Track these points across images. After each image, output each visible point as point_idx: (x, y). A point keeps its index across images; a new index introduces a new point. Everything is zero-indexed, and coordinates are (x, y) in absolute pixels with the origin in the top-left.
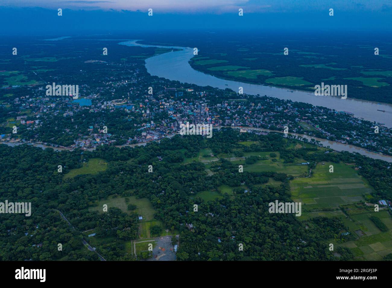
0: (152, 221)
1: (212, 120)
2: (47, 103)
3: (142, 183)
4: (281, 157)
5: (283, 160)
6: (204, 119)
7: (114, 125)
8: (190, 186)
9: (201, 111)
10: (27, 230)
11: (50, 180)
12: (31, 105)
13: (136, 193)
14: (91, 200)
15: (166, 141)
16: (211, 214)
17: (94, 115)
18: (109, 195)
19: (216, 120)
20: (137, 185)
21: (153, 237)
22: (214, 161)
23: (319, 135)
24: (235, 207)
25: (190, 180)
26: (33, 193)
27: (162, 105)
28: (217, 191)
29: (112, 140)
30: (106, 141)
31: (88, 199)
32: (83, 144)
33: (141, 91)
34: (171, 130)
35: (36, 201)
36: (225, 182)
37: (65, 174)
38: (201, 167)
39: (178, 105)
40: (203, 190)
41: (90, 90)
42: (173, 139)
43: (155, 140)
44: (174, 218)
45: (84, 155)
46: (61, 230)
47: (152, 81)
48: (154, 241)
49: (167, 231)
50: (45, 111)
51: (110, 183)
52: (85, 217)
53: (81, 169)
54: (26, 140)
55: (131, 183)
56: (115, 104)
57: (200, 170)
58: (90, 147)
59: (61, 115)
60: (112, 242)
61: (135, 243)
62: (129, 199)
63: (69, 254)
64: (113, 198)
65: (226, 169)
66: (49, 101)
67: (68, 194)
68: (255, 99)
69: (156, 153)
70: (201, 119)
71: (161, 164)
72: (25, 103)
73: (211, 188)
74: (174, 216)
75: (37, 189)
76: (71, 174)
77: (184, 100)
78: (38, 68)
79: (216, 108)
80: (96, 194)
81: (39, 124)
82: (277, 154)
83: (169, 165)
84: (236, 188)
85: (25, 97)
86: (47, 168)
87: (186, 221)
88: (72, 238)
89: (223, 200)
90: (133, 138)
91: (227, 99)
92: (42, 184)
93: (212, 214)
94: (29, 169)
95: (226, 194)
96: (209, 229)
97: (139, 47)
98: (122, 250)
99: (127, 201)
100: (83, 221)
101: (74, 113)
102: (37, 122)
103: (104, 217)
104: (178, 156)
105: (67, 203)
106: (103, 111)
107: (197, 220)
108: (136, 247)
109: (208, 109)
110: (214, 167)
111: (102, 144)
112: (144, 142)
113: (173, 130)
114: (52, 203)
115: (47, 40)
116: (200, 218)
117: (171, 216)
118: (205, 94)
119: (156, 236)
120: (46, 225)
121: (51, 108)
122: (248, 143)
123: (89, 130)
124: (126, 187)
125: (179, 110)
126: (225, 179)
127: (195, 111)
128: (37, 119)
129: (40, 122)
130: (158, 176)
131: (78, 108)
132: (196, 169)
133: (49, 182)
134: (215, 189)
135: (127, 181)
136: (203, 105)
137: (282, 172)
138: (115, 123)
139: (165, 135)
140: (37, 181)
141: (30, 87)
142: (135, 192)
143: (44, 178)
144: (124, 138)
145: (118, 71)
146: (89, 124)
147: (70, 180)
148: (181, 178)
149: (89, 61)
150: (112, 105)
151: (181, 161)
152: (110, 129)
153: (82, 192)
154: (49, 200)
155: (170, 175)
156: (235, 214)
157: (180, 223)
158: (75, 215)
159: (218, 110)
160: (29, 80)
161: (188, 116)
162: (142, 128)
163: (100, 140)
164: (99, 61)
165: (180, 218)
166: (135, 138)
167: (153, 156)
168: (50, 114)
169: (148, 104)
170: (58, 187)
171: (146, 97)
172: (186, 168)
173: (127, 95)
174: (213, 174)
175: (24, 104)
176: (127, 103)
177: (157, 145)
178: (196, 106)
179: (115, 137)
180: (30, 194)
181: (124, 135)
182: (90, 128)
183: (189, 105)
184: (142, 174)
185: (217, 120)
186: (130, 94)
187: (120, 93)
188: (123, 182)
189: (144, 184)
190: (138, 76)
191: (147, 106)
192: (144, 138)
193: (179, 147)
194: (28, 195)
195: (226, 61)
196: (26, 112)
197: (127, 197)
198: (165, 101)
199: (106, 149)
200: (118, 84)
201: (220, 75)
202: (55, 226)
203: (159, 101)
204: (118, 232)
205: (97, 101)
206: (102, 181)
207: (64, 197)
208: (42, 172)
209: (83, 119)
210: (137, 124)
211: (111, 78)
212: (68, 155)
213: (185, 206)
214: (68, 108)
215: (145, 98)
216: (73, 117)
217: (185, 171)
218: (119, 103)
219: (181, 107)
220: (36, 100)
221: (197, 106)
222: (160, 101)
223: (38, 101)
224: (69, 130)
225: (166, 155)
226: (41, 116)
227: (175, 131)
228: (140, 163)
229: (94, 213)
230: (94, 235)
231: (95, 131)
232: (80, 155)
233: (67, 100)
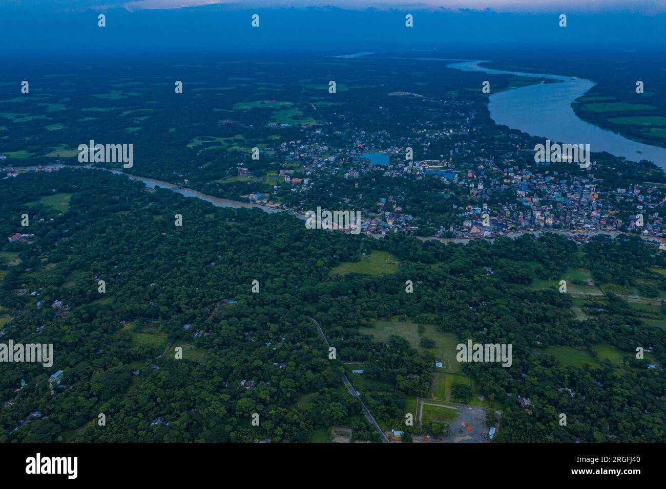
0: (458, 375)
1: (601, 218)
2: (324, 154)
3: (451, 307)
6: (586, 214)
7: (418, 202)
8: (537, 331)
9: (581, 197)
10: (269, 339)
11: (311, 272)
12: (302, 155)
13: (438, 322)
14: (364, 316)
15: (504, 242)
16: (570, 391)
17: (391, 182)
18: (394, 314)
19: (609, 218)
20: (442, 309)
21: (454, 402)
22: (593, 294)
24: (623, 390)
25: (539, 320)
26: (285, 286)
27: (508, 177)
28: (589, 351)
29: (412, 226)
30: (403, 226)
31: (362, 314)
33: (473, 149)
34: (517, 225)
35: (288, 300)
36: (610, 338)
37: (333, 267)
38: (564, 300)
39: (538, 181)
40: (562, 344)
41: (389, 140)
42: (518, 242)
43: (486, 237)
44: (497, 380)
45: (366, 242)
46: (315, 351)
47: (496, 134)
48: (454, 410)
49: (482, 399)
50: (319, 166)
51: (398, 296)
52: (352, 340)
53: (358, 263)
54: (287, 206)
55: (433, 302)
56: (427, 167)
57: (560, 306)
58: (376, 231)
59: (341, 176)
60: (387, 391)
61: (423, 403)
62: (424, 329)
63: (321, 390)
64: (400, 320)
65: (616, 315)
66: (327, 152)
67: (333, 299)
69: (483, 259)
70: (580, 213)
71: (489, 281)
72: (294, 151)
73: (578, 344)
74: (497, 376)
75: (292, 282)
76: (342, 269)
77: (551, 174)
78: (320, 100)
79: (613, 197)
80: (374, 309)
81: (308, 185)
83: (504, 285)
85: (296, 142)
86: (309, 253)
87: (519, 391)
88: (329, 368)
89: (600, 372)
90: (447, 228)
91: (641, 180)
92: (299, 277)
93: (572, 392)
94: (285, 250)
95: (607, 362)
97: (483, 73)
98: (400, 408)
99: (421, 331)
100: (348, 345)
101: (361, 174)
102: (306, 181)
103: (380, 349)
104: (523, 272)
105: (329, 313)
106: (405, 177)
107: (541, 395)
108: (423, 410)
109: (596, 196)
110: (591, 306)
111: (396, 231)
112: (466, 238)
113: (520, 224)
114: (309, 308)
115: (338, 57)
116: (546, 393)
117: (493, 374)
118: (595, 166)
119: (460, 401)
120: (296, 338)
121: (328, 162)
123: (379, 204)
124: (423, 307)
125: (539, 190)
126: (610, 332)
127: (569, 195)
128: (306, 177)
129: (310, 182)
130: (481, 301)
131: (367, 166)
132: (553, 303)
133: (309, 274)
134: (585, 347)
135: (426, 298)
136: (587, 186)
138: (421, 199)
139: (504, 232)
140: (293, 270)
141: (305, 127)
142: (436, 320)
143: (304, 267)
144: (431, 226)
145: (440, 112)
146: (380, 195)
147: (338, 278)
148: (521, 312)
149: (396, 94)
150: (421, 169)
151: (527, 282)
152: (412, 208)
153: (354, 300)
154: (306, 303)
155: (502, 303)
156: (620, 404)
157: (507, 391)
158: (337, 334)
159: (618, 200)
160: (304, 117)
161: (555, 204)
162: (466, 214)
163: (394, 223)
164: (412, 94)
165: (509, 383)
166: (452, 229)
167: (477, 264)
168: (326, 171)
169: (483, 173)
170: (320, 285)
171: (482, 160)
172: (534, 297)
173: (449, 154)
174: (586, 319)
175: (293, 153)
176: (447, 168)
177: (488, 246)
178: (572, 186)
179: (418, 222)
180: (281, 287)
181: (433, 221)
182: (380, 202)
183: (560, 184)
184: (453, 292)
185: (613, 218)
186: (454, 152)
187: (438, 150)
188: (419, 298)
189: (454, 309)
190: (473, 123)
191: (481, 177)
192: (466, 231)
193: (527, 256)
194: (279, 288)
196: (294, 165)
197: (422, 325)
198: (515, 172)
199: (401, 239)
200: (436, 134)
202: (308, 343)
203: (503, 169)
204: (399, 378)
205: (399, 159)
206: (386, 290)
207: (326, 302)
208: (302, 257)
209: (372, 185)
210: (459, 205)
211: (427, 122)
212: (343, 239)
213: (521, 364)
214: (353, 165)
215: (479, 162)
216: (357, 180)
217: (531, 301)
218: (434, 167)
219: (543, 185)
220: (310, 149)
221: (575, 188)
222: (505, 170)
223: (312, 150)
224: (349, 200)
225: (501, 268)
226: (312, 173)
227: (525, 228)
228: (453, 272)
229: (367, 338)
230: (360, 371)
231: (388, 207)
232: (359, 242)
233: (354, 152)
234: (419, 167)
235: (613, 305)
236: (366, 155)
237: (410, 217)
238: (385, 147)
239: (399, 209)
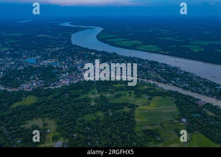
0: (55, 132)
2: (10, 61)
3: (53, 110)
4: (135, 94)
5: (135, 96)
7: (45, 75)
8: (80, 112)
13: (49, 116)
14: (22, 121)
15: (72, 85)
17: (36, 69)
18: (34, 117)
20: (50, 111)
21: (53, 142)
22: (97, 96)
23: (159, 81)
24: (101, 124)
25: (81, 108)
27: (76, 62)
28: (94, 114)
29: (42, 84)
30: (39, 85)
32: (26, 87)
33: (65, 54)
34: (77, 78)
36: (100, 109)
37: (11, 105)
38: (88, 100)
40: (87, 114)
41: (36, 53)
42: (77, 83)
43: (67, 84)
44: (66, 131)
45: (25, 93)
47: (73, 48)
49: (62, 138)
50: (8, 66)
51: (35, 110)
52: (17, 131)
53: (21, 101)
55: (47, 110)
56: (49, 62)
57: (87, 102)
58: (29, 88)
59: (17, 69)
64: (36, 119)
65: (102, 101)
67: (10, 117)
68: (128, 59)
69: (65, 92)
71: (66, 98)
73: (91, 113)
76: (15, 105)
77: (88, 60)
80: (26, 117)
82: (133, 92)
83: (71, 99)
84: (105, 112)
86: (1, 102)
87: (73, 132)
88: (7, 144)
89: (96, 120)
90: (54, 83)
91: (113, 59)
93: (89, 128)
95: (99, 117)
96: (84, 137)
97: (70, 27)
99: (43, 120)
101: (24, 67)
103: (28, 131)
104: (77, 93)
105: (8, 123)
106: (41, 67)
107: (79, 132)
110: (96, 100)
111: (36, 87)
112: (60, 85)
116: (80, 131)
117: (65, 129)
118: (101, 56)
119: (55, 141)
122: (118, 86)
124: (44, 112)
126: (100, 107)
129: (3, 73)
131: (27, 64)
132: (85, 101)
135: (45, 109)
137: (133, 103)
139: (73, 81)
144: (49, 83)
145: (55, 41)
146: (31, 75)
147: (13, 109)
148: (75, 107)
149: (40, 36)
151: (78, 96)
152: (43, 77)
153: (19, 116)
155: (69, 106)
157: (70, 133)
158: (11, 130)
162: (61, 77)
163: (36, 84)
164: (45, 35)
165: (70, 131)
166: (56, 83)
167: (63, 93)
168: (10, 68)
169: (67, 62)
172: (79, 101)
173: (57, 56)
174: (94, 104)
176: (56, 61)
177: (67, 87)
179: (44, 82)
181: (50, 81)
182: (31, 77)
184: (54, 105)
186: (59, 56)
187: (53, 55)
188: (43, 109)
190: (66, 44)
192: (61, 83)
193: (79, 88)
195: (117, 36)
198: (77, 60)
199: (38, 89)
200: (53, 50)
201: (112, 44)
205: (39, 60)
206: (31, 109)
207: (7, 119)
209: (29, 71)
210: (58, 74)
211: (50, 46)
212: (15, 93)
213: (74, 124)
214: (22, 65)
215: (66, 58)
216: (22, 70)
218: (51, 61)
222: (75, 60)
223: (5, 60)
224: (19, 78)
225: (70, 93)
227: (79, 79)
228: (55, 98)
229: (23, 128)
230: (20, 141)
231: (34, 79)
232: (22, 93)
233: (22, 59)
234: (46, 62)
235: (103, 99)
236: (27, 60)
237: (42, 81)
238: (34, 57)
239: (38, 79)
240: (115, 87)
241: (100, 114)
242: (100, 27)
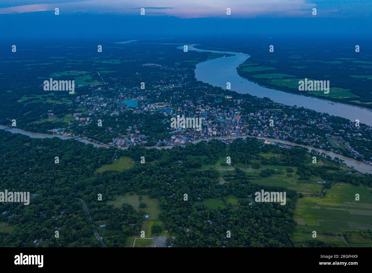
0: (156, 221)
1: (240, 129)
2: (101, 102)
3: (157, 184)
4: (298, 173)
5: (298, 177)
6: (233, 128)
7: (150, 127)
8: (199, 192)
9: (233, 119)
10: (54, 214)
11: (83, 172)
12: (87, 104)
13: (150, 193)
14: (110, 194)
15: (190, 146)
16: (210, 221)
17: (136, 116)
18: (127, 192)
19: (244, 129)
20: (152, 186)
21: (152, 235)
22: (230, 170)
23: (347, 154)
24: (234, 218)
25: (201, 186)
26: (67, 182)
27: (199, 110)
28: (222, 200)
29: (144, 141)
30: (139, 142)
31: (108, 193)
32: (119, 143)
33: (183, 96)
34: (199, 136)
35: (67, 191)
36: (233, 192)
37: (97, 168)
38: (214, 175)
39: (212, 112)
40: (210, 197)
41: (139, 92)
42: (198, 145)
43: (182, 144)
44: (174, 221)
45: (117, 152)
46: (79, 218)
47: (196, 86)
48: (152, 240)
49: (166, 232)
50: (97, 109)
51: (130, 181)
52: (101, 209)
53: (112, 165)
54: (75, 135)
55: (148, 183)
56: (157, 107)
57: (213, 178)
58: (124, 146)
59: (109, 115)
60: (117, 234)
61: (136, 238)
62: (142, 198)
63: (80, 239)
64: (130, 194)
65: (237, 180)
66: (103, 101)
67: (93, 187)
68: (290, 110)
69: (178, 156)
70: (230, 127)
71: (178, 168)
72: (84, 101)
73: (218, 196)
74: (175, 219)
75: (71, 180)
76: (102, 169)
77: (220, 107)
78: (103, 70)
79: (247, 117)
80: (116, 190)
81: (89, 121)
82: (295, 169)
83: (186, 170)
84: (240, 199)
85: (85, 96)
86: (84, 162)
87: (185, 225)
88: (86, 226)
89: (225, 210)
90: (162, 141)
91: (262, 108)
92: (76, 176)
93: (211, 222)
94: (70, 161)
95: (230, 205)
96: (202, 236)
97: (195, 52)
98: (122, 243)
99: (140, 199)
100: (98, 212)
101: (120, 113)
102: (88, 119)
103: (116, 212)
104: (196, 162)
105: (90, 195)
106: (145, 113)
107: (194, 226)
108: (136, 242)
109: (240, 118)
110: (227, 176)
111: (135, 144)
112: (172, 145)
113: (201, 136)
114: (80, 193)
115: (117, 43)
116: (197, 224)
117: (173, 218)
118: (242, 102)
119: (155, 235)
120: (69, 212)
121: (103, 107)
122: (268, 156)
123: (127, 130)
124: (143, 186)
125: (213, 116)
126: (233, 189)
127: (227, 118)
128: (88, 116)
129: (90, 119)
130: (174, 179)
131: (124, 108)
132: (209, 176)
133: (82, 174)
134: (221, 198)
135: (145, 181)
136: (236, 113)
137: (293, 189)
138: (151, 125)
139: (191, 140)
140: (73, 173)
141: (92, 86)
142: (149, 192)
143: (79, 170)
144: (154, 140)
145: (169, 75)
146: (129, 125)
147: (98, 174)
148: (192, 183)
149: (146, 65)
150: (154, 108)
151: (198, 167)
152: (145, 130)
153: (106, 186)
154: (79, 190)
155: (183, 180)
156: (231, 225)
157: (179, 226)
158: (94, 206)
159: (250, 119)
160: (93, 80)
161: (219, 123)
162: (173, 132)
163: (134, 140)
164: (155, 65)
165: (180, 221)
166: (164, 141)
167: (175, 159)
168: (100, 113)
169: (186, 109)
170: (87, 180)
171: (186, 101)
172: (200, 175)
173: (170, 98)
174: (224, 183)
175: (83, 103)
176: (168, 107)
177: (181, 149)
178: (229, 113)
179: (148, 138)
180: (65, 183)
181: (155, 137)
182: (128, 129)
183: (223, 113)
184: (159, 176)
185: (246, 129)
186: (173, 98)
187: (164, 97)
188: (141, 181)
189: (159, 185)
190: (186, 80)
191: (184, 111)
192: (172, 142)
193: (200, 153)
194: (63, 184)
195: (274, 69)
196: (83, 109)
197: (141, 196)
198: (202, 107)
199: (137, 149)
200: (165, 87)
201: (263, 83)
202: (76, 214)
203: (196, 106)
204: (123, 226)
205: (143, 103)
206: (124, 178)
207: (89, 189)
208: (79, 164)
209: (126, 119)
211: (161, 81)
212: (104, 151)
213: (188, 211)
214: (117, 108)
215: (185, 103)
216: (117, 117)
217: (199, 177)
218: (161, 106)
219: (215, 113)
220: (93, 99)
221: (230, 114)
222: (197, 106)
223: (94, 100)
224: (111, 129)
225: (186, 160)
226: (92, 114)
227: (202, 138)
228: (161, 165)
229: (110, 207)
230: (104, 226)
231: (133, 131)
232: (113, 153)
233: (118, 100)
234: (153, 107)
235: (239, 175)
236: (125, 102)
237: (144, 136)
238: (136, 96)
239: (138, 132)
240: (263, 158)
241: (233, 201)
242: (244, 52)
